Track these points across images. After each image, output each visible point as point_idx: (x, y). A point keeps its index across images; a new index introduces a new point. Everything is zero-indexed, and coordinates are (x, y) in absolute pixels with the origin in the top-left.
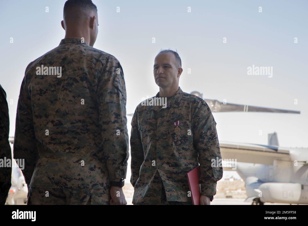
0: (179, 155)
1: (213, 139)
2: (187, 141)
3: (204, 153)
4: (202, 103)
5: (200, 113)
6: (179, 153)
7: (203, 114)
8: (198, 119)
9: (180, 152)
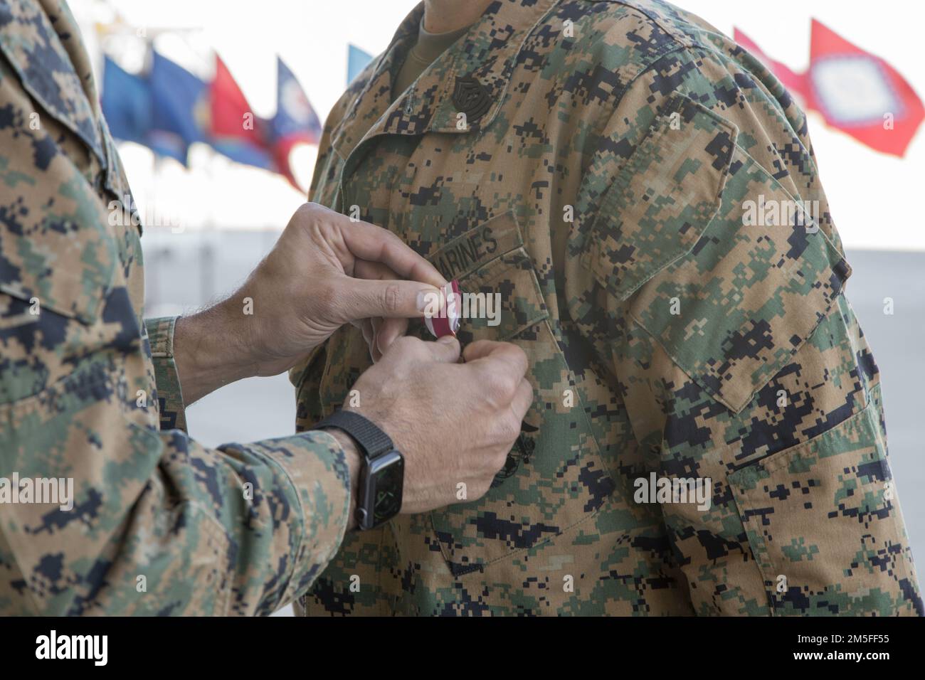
0: (459, 586)
1: (788, 441)
2: (526, 461)
3: (715, 579)
4: (658, 95)
5: (630, 195)
6: (451, 565)
7: (661, 200)
8: (615, 256)
9: (458, 559)
